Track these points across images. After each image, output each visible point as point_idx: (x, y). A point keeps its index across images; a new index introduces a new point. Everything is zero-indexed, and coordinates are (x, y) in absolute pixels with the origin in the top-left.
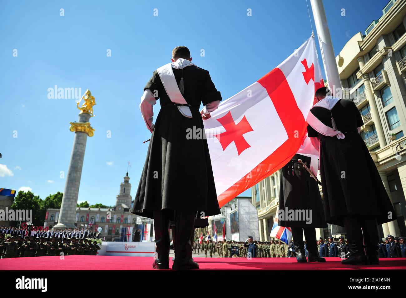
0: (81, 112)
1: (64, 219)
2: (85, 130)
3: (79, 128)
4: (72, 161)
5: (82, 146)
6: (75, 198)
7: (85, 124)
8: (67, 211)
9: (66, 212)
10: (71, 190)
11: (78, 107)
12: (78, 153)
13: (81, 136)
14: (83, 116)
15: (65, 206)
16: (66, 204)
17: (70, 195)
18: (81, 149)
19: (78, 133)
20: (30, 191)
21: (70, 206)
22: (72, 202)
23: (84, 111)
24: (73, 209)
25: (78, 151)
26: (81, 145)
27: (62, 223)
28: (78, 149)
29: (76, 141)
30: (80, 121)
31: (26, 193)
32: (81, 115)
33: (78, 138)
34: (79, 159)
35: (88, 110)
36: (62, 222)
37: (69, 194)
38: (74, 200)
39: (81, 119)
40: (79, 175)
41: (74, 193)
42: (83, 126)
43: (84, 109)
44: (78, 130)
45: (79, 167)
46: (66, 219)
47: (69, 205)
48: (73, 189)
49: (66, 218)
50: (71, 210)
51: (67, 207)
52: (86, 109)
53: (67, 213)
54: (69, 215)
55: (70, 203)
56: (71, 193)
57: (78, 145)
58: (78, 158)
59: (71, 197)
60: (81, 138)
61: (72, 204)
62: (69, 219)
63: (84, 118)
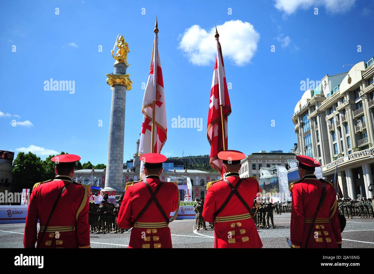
0: (117, 62)
1: (112, 182)
2: (124, 82)
3: (118, 81)
4: (113, 119)
5: (123, 101)
6: (121, 159)
7: (124, 76)
8: (115, 173)
9: (113, 174)
10: (116, 150)
11: (113, 56)
12: (119, 109)
13: (120, 90)
14: (120, 67)
15: (112, 168)
16: (113, 166)
17: (116, 157)
18: (122, 105)
19: (117, 86)
20: (31, 152)
21: (118, 168)
22: (119, 163)
23: (119, 60)
24: (120, 171)
25: (119, 107)
26: (121, 101)
27: (111, 187)
28: (119, 105)
29: (115, 96)
30: (117, 73)
31: (27, 155)
32: (116, 66)
33: (116, 92)
34: (122, 116)
35: (123, 59)
36: (110, 185)
37: (114, 155)
38: (120, 162)
39: (117, 70)
40: (122, 134)
41: (119, 154)
42: (122, 78)
43: (120, 58)
44: (117, 84)
45: (122, 125)
46: (115, 183)
47: (116, 167)
48: (118, 149)
49: (115, 181)
50: (118, 173)
51: (114, 170)
52: (121, 58)
53: (115, 176)
54: (117, 178)
55: (117, 165)
56: (117, 154)
57: (118, 100)
58: (120, 115)
59: (118, 158)
60: (120, 92)
61: (118, 166)
62: (117, 182)
63: (121, 69)
